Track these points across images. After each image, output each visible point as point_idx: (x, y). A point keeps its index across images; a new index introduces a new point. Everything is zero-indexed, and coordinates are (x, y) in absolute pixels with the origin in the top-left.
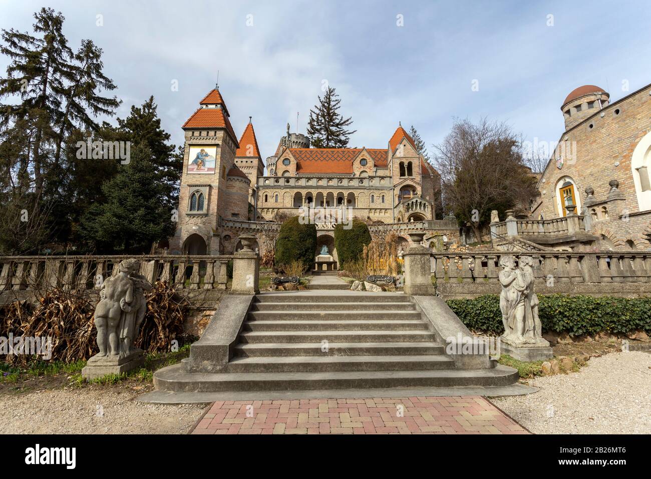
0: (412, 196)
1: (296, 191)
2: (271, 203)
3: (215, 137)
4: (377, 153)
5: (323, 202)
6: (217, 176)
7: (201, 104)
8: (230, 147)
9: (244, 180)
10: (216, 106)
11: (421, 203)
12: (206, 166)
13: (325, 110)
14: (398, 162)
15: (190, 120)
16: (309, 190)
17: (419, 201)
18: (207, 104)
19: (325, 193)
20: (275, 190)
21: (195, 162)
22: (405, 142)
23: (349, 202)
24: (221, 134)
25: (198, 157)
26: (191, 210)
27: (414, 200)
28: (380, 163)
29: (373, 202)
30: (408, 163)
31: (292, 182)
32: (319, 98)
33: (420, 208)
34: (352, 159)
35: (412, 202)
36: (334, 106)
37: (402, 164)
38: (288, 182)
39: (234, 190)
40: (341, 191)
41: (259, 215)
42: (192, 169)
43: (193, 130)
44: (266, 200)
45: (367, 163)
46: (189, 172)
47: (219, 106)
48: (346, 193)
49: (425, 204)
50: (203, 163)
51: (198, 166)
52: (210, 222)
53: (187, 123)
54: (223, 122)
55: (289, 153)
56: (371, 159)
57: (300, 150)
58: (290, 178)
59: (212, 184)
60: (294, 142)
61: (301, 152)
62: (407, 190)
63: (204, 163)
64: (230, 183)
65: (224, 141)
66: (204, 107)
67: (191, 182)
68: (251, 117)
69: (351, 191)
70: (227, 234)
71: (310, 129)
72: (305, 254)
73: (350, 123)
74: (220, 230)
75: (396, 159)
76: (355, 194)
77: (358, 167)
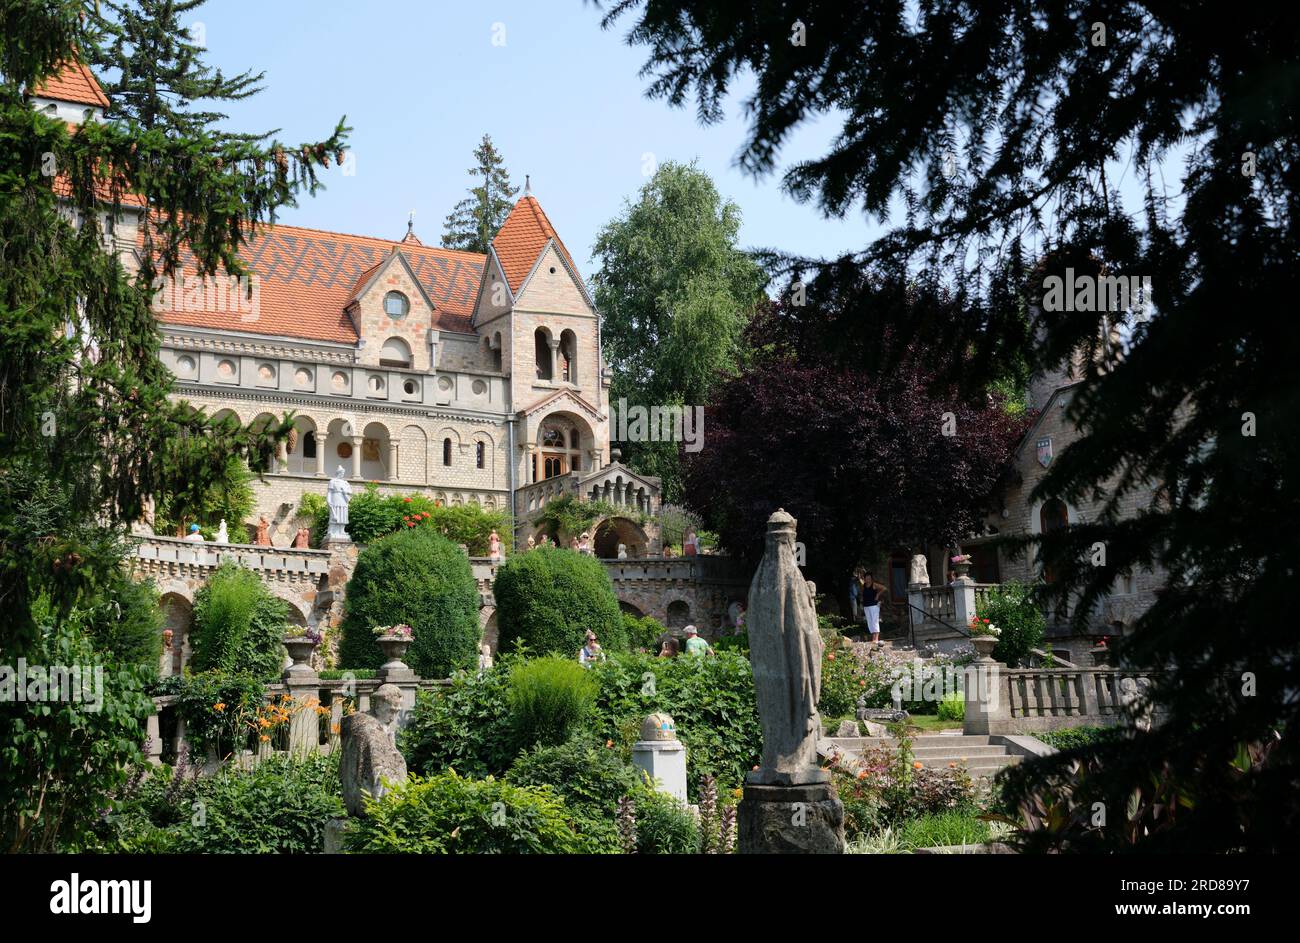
0: (569, 450)
11: (630, 486)
14: (532, 325)
16: (228, 403)
22: (553, 258)
29: (448, 462)
30: (562, 335)
33: (628, 504)
40: (341, 414)
45: (406, 311)
48: (359, 424)
49: (640, 492)
56: (421, 298)
62: (554, 428)
69: (376, 418)
75: (525, 315)
76: (391, 431)
77: (376, 323)
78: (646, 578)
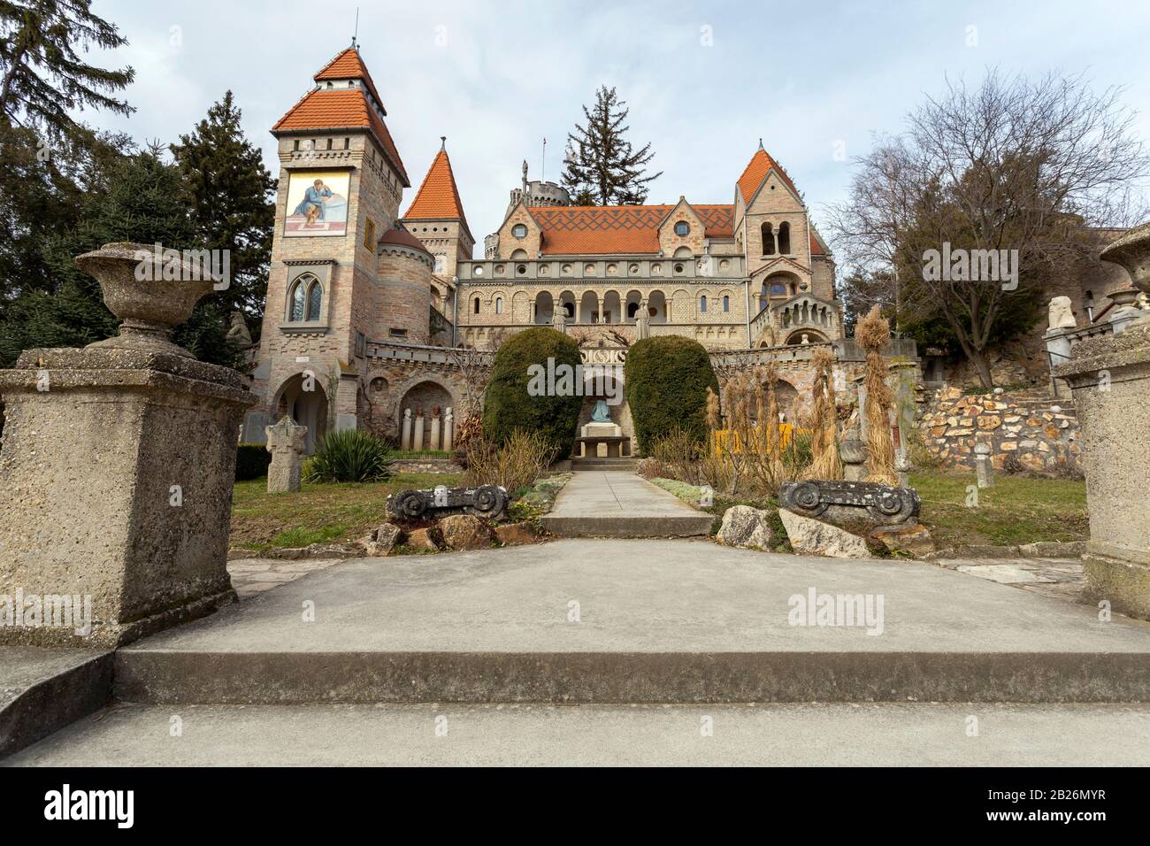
0: (789, 297)
1: (539, 289)
2: (487, 315)
3: (346, 152)
4: (710, 212)
5: (596, 315)
6: (351, 240)
7: (318, 79)
8: (386, 181)
9: (417, 254)
10: (351, 83)
11: (815, 306)
12: (326, 217)
13: (599, 135)
14: (759, 222)
15: (289, 115)
16: (568, 288)
17: (811, 302)
18: (329, 81)
19: (601, 292)
20: (494, 289)
21: (302, 209)
22: (773, 180)
23: (653, 312)
24: (359, 143)
25: (308, 199)
26: (292, 319)
27: (800, 302)
28: (716, 230)
29: (704, 309)
30: (781, 226)
31: (531, 271)
32: (586, 109)
33: (813, 319)
34: (657, 224)
35: (796, 306)
36: (616, 124)
37: (766, 229)
38: (522, 270)
39: (394, 277)
40: (635, 287)
41: (461, 340)
42: (296, 227)
43: (298, 135)
44: (477, 311)
45: (689, 231)
46: (287, 234)
47: (357, 83)
48: (645, 292)
49: (824, 309)
50: (319, 211)
51: (309, 219)
52: (334, 346)
53: (282, 122)
54: (365, 115)
55: (526, 212)
56: (698, 223)
57: (548, 209)
58: (528, 262)
59: (341, 260)
60: (536, 198)
61: (550, 213)
62: (779, 284)
63: (321, 211)
64: (385, 260)
65: (367, 160)
66: (324, 86)
67: (292, 255)
68: (444, 139)
69: (656, 287)
70: (378, 375)
71: (568, 173)
72: (555, 418)
73: (649, 158)
74: (360, 367)
75: (754, 217)
76: (666, 294)
77: (670, 240)
78: (795, 360)
